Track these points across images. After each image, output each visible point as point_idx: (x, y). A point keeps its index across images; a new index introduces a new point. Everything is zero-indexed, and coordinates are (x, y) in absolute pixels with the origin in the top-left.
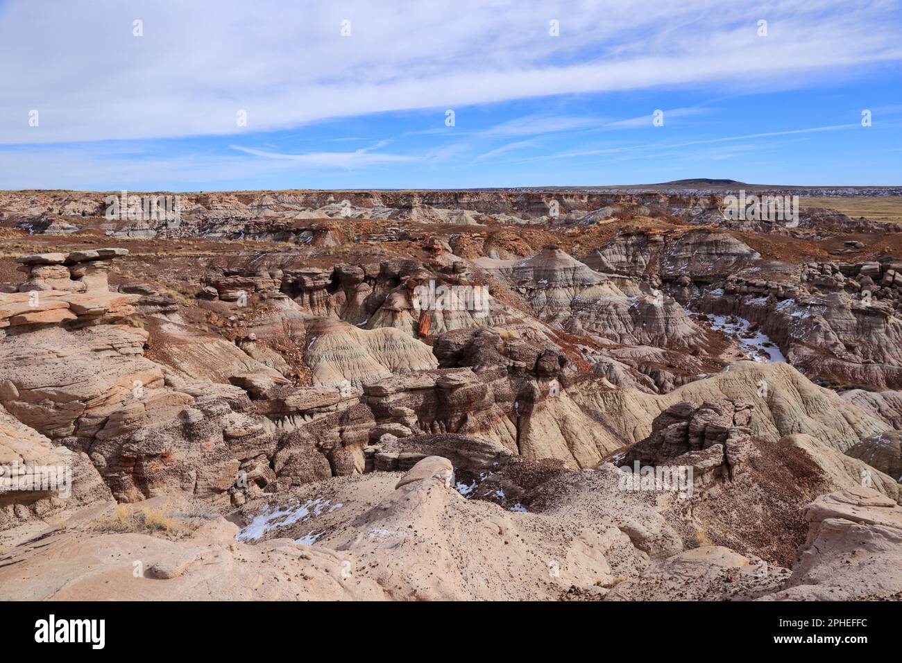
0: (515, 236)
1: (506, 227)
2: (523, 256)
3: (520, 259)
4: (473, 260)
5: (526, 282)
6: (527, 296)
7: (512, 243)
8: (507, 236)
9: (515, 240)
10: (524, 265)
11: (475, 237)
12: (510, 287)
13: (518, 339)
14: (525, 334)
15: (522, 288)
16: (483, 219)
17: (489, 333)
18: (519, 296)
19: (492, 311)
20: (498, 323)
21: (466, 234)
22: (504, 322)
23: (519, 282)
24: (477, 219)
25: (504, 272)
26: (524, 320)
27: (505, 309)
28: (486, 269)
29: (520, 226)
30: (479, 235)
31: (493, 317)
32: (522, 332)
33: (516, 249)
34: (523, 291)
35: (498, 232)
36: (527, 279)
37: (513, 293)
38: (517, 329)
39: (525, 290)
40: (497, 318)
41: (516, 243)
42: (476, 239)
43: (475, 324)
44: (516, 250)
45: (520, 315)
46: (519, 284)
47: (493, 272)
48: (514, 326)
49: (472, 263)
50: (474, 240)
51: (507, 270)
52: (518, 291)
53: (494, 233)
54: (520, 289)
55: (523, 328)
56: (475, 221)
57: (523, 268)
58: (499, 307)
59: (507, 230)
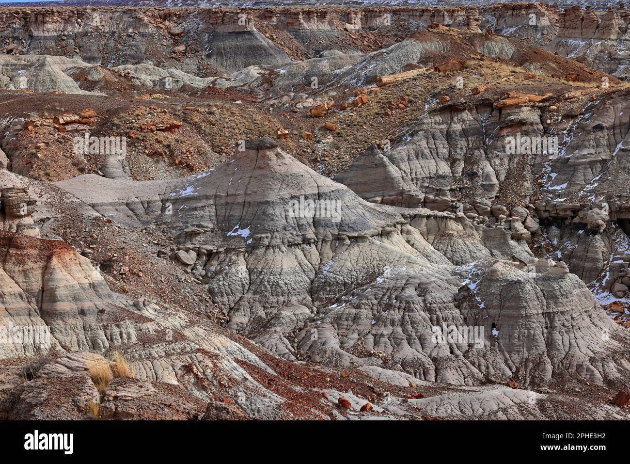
0: (168, 119)
1: (146, 98)
2: (190, 168)
3: (182, 175)
4: (58, 184)
5: (197, 234)
6: (200, 270)
7: (161, 136)
8: (149, 118)
9: (170, 128)
10: (189, 191)
11: (67, 123)
12: (156, 249)
13: (135, 381)
14: (188, 369)
15: (187, 250)
16: (96, 77)
17: (62, 369)
18: (178, 270)
19: (102, 311)
20: (118, 342)
21: (42, 116)
22: (134, 339)
23: (179, 237)
24: (80, 76)
25: (140, 210)
26: (187, 332)
27: (136, 305)
28: (93, 206)
29: (192, 92)
30: (77, 117)
31: (105, 327)
32: (179, 364)
33: (172, 152)
34: (190, 257)
35: (125, 109)
36: (199, 226)
37: (163, 264)
38: (168, 355)
39: (193, 254)
40: (116, 330)
41: (171, 137)
42: (69, 128)
43: (59, 348)
44: (172, 155)
45: (177, 320)
46: (178, 241)
47: (111, 213)
48: (157, 350)
49: (57, 190)
50: (64, 130)
51: (148, 206)
52: (176, 258)
53: (116, 112)
54: (182, 254)
55: (183, 352)
56: (76, 85)
57: (187, 199)
58: (121, 301)
59: (148, 104)
